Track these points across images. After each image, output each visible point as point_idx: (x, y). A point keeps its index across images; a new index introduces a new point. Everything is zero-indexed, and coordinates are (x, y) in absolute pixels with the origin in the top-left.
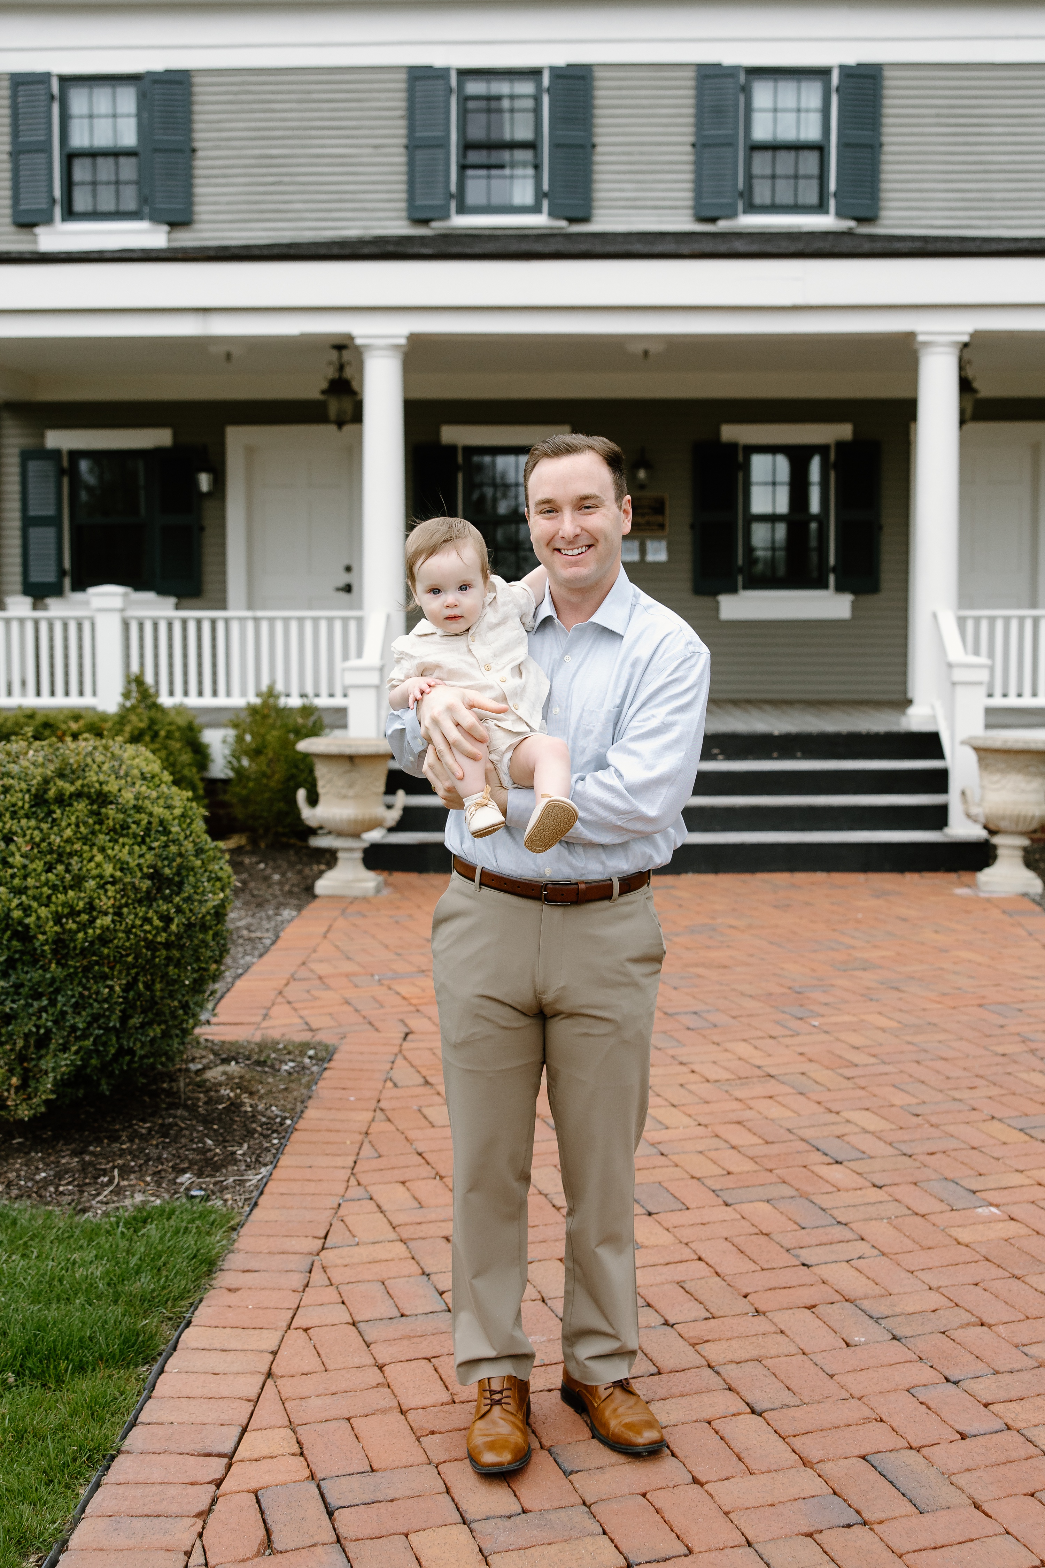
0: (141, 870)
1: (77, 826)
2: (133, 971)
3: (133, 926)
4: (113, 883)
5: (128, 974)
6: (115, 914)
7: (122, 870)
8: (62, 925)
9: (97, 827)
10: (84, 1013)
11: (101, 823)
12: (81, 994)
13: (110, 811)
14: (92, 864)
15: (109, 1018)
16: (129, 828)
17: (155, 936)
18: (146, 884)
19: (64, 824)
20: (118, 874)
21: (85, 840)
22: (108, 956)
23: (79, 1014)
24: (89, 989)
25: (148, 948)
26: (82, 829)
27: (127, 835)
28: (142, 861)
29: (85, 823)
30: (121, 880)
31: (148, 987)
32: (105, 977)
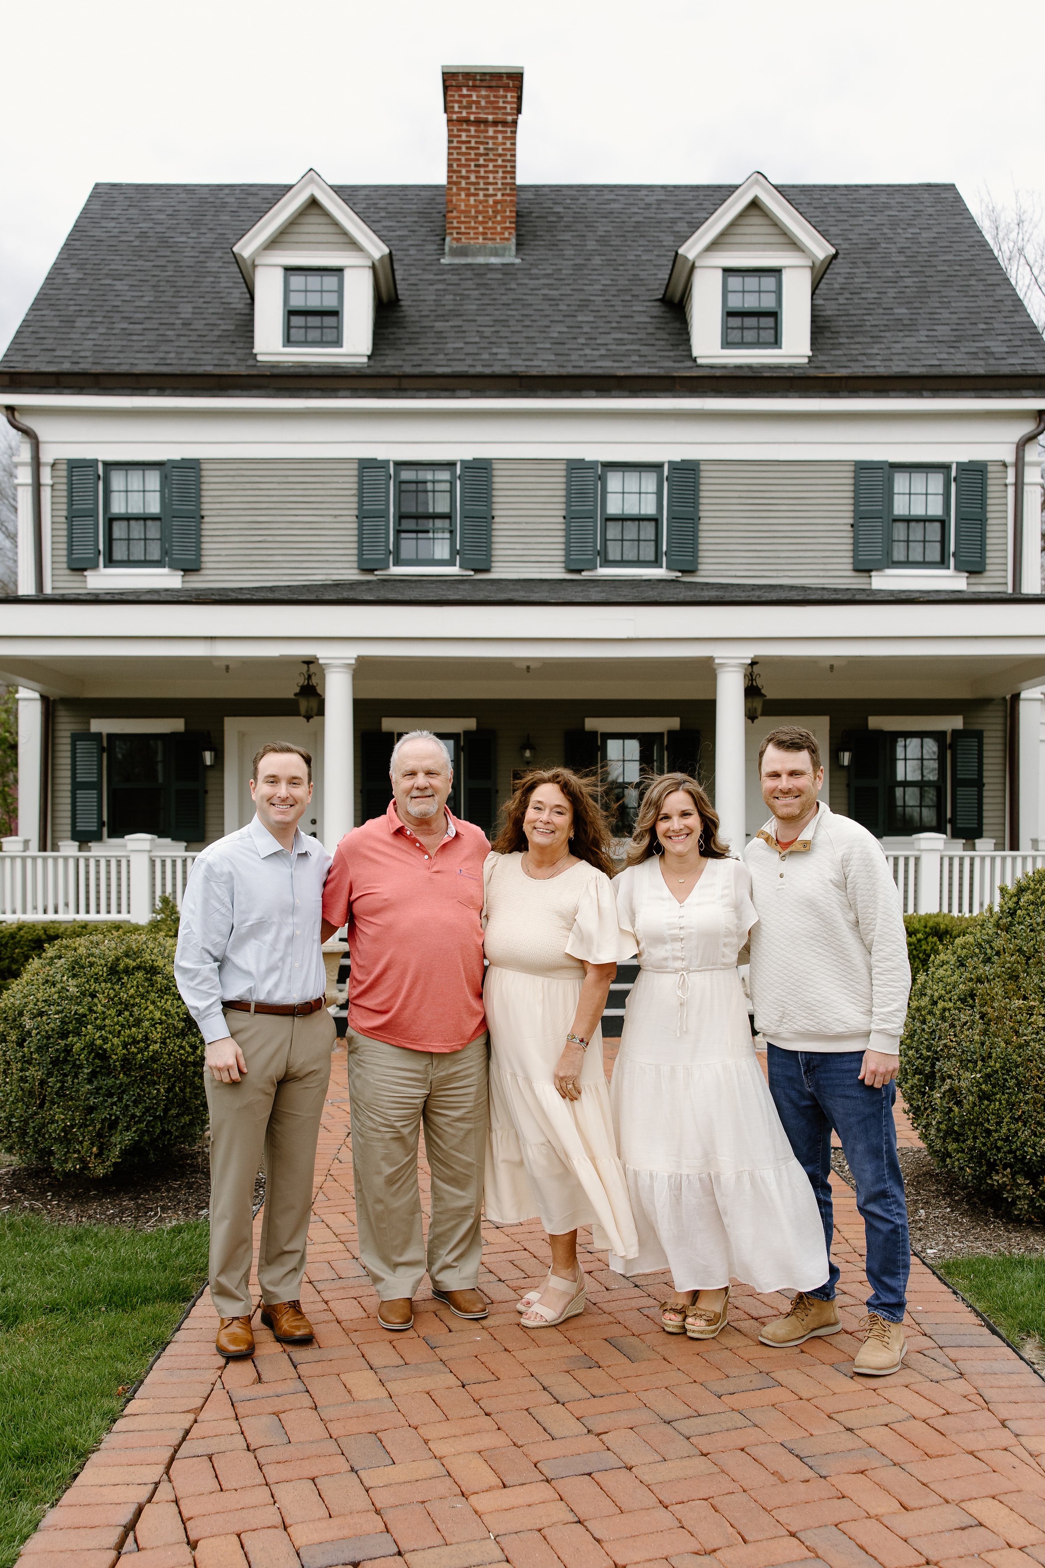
0: (178, 1016)
1: (138, 987)
2: (172, 1080)
3: (173, 1051)
4: (160, 1024)
5: (169, 1081)
6: (161, 1043)
7: (166, 1015)
8: (127, 1050)
9: (150, 988)
10: (140, 1106)
11: (152, 986)
12: (138, 1093)
13: (159, 978)
14: (147, 1011)
15: (156, 1109)
16: (170, 989)
17: (187, 1057)
18: (181, 1025)
19: (129, 986)
20: (164, 1017)
21: (142, 996)
22: (157, 1069)
23: (137, 1107)
24: (144, 1091)
25: (182, 1065)
26: (141, 989)
27: (169, 994)
28: (179, 1010)
29: (143, 986)
30: (165, 1022)
31: (181, 1090)
32: (155, 1083)
